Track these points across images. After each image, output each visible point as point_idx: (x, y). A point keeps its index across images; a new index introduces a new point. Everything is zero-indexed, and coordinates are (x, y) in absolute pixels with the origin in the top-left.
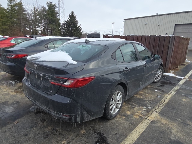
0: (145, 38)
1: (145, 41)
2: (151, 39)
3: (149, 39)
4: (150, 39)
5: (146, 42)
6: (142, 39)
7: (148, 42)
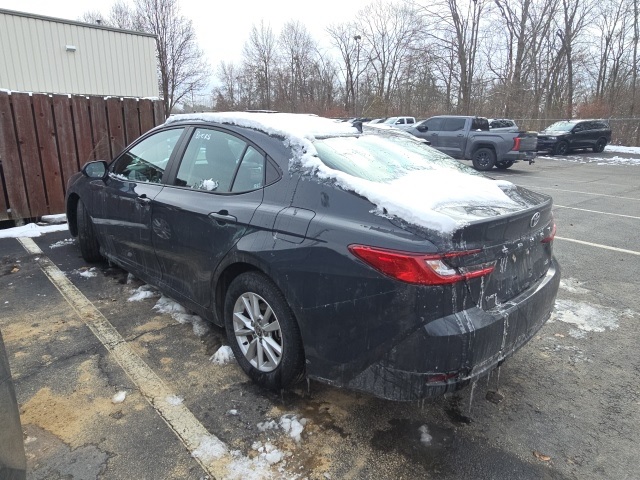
0: (68, 103)
1: (69, 115)
2: (93, 108)
3: (86, 107)
4: (89, 108)
5: (76, 119)
6: (56, 108)
7: (84, 122)
